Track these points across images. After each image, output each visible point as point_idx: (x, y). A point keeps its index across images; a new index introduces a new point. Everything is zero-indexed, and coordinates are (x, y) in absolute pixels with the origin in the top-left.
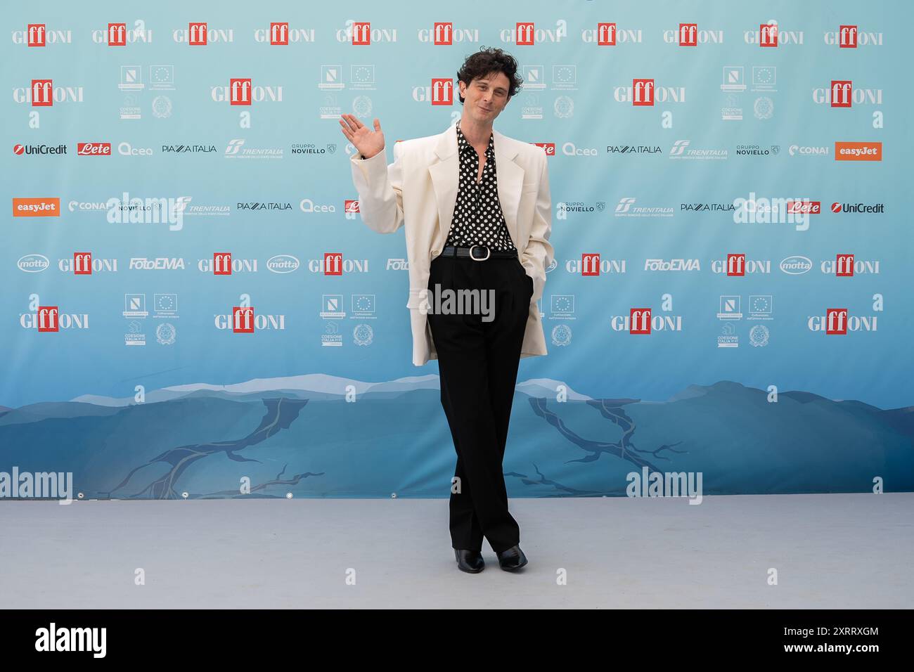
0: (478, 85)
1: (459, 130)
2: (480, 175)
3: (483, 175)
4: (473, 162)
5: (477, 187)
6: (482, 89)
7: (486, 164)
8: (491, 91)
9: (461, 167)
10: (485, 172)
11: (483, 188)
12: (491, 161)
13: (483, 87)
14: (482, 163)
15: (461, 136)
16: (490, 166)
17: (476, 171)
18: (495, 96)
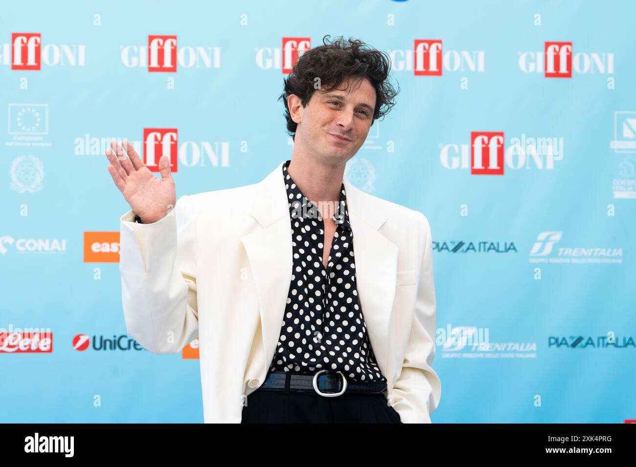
0: (327, 99)
1: (288, 177)
2: (327, 252)
3: (333, 252)
4: (314, 230)
5: (324, 273)
6: (333, 106)
7: (336, 235)
8: (349, 109)
9: (294, 239)
10: (336, 247)
11: (333, 275)
12: (345, 229)
13: (336, 103)
14: (330, 233)
15: (293, 186)
16: (343, 238)
17: (320, 246)
18: (357, 120)
